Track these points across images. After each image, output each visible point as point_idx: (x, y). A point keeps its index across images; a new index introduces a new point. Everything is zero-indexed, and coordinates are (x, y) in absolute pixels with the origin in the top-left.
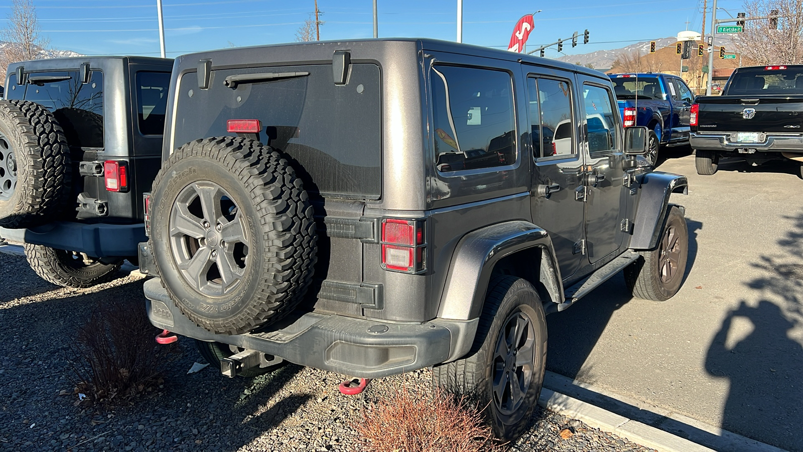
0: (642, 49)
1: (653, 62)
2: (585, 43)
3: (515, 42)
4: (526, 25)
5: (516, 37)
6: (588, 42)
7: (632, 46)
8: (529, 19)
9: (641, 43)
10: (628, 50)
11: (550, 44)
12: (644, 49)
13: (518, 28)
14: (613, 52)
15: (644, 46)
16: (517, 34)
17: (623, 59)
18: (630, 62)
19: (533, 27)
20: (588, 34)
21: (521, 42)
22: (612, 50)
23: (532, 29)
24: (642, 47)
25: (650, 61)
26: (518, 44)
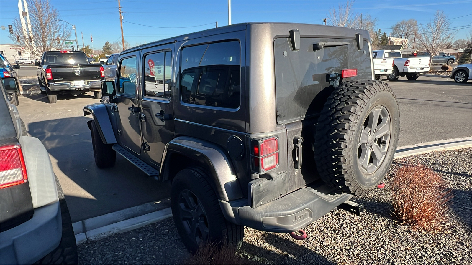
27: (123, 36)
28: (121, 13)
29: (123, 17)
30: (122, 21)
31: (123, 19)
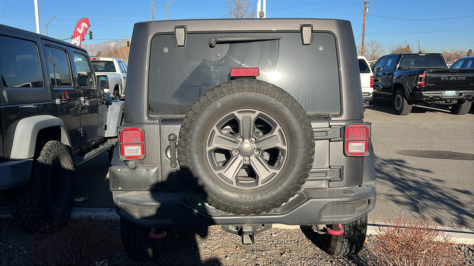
0: (111, 45)
1: (125, 53)
2: (90, 39)
3: (77, 35)
4: (84, 25)
5: (77, 32)
6: (92, 38)
7: (105, 43)
8: (87, 21)
9: (110, 42)
10: (102, 45)
11: (65, 39)
12: (112, 45)
13: (79, 25)
14: (93, 46)
15: (111, 43)
16: (78, 30)
17: (106, 51)
18: (111, 52)
19: (90, 26)
20: (92, 33)
21: (81, 35)
22: (93, 45)
23: (89, 28)
24: (111, 44)
25: (123, 52)
26: (79, 36)
27: (363, 35)
28: (366, 4)
29: (368, 9)
30: (366, 15)
31: (367, 11)
